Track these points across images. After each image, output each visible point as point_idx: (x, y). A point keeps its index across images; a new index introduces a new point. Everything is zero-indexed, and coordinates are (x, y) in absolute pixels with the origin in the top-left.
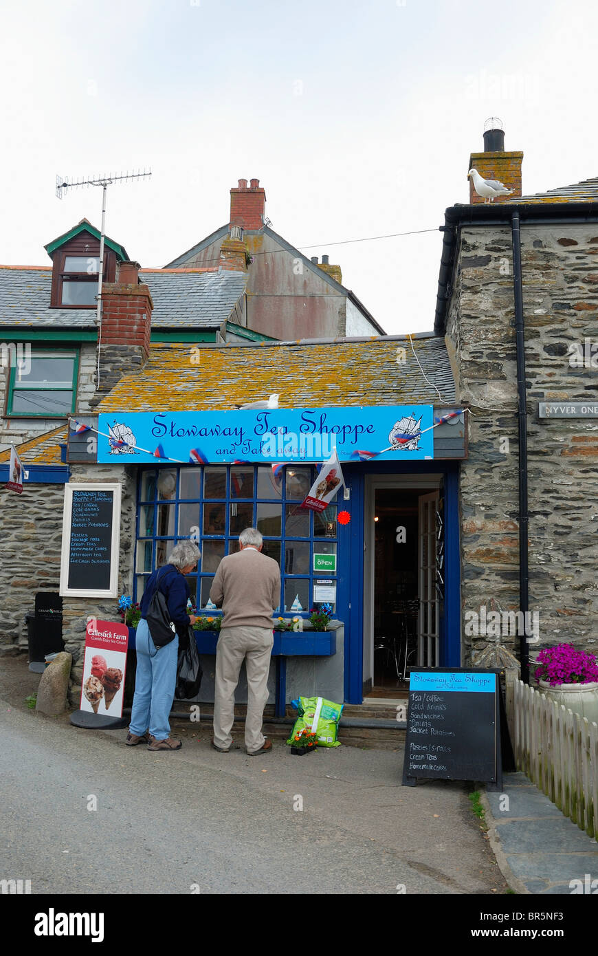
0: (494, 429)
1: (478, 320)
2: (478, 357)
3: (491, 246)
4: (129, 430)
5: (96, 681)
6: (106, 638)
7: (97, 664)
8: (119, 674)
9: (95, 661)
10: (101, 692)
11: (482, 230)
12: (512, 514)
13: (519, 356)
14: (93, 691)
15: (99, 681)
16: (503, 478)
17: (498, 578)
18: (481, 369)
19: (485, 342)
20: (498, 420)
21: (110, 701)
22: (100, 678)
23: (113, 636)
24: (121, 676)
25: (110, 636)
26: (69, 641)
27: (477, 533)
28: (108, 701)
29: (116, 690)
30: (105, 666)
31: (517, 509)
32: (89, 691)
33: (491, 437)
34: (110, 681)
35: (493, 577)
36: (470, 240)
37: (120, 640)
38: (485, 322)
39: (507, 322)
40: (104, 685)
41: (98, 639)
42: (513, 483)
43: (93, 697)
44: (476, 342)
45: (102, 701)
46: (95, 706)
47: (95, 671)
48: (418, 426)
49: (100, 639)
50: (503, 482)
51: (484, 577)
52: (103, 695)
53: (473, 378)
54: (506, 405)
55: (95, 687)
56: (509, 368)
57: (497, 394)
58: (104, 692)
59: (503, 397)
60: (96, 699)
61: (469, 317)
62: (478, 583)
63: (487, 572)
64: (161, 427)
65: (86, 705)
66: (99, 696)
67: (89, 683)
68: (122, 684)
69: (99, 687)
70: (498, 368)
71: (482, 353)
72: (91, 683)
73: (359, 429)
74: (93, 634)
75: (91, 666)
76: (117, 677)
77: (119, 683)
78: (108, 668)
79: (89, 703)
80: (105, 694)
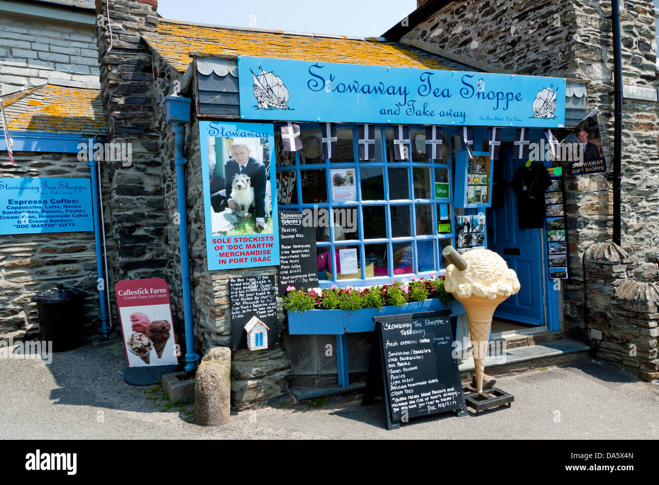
5: (140, 336)
6: (142, 295)
7: (137, 320)
8: (166, 324)
9: (134, 318)
10: (149, 344)
14: (139, 346)
15: (144, 335)
21: (162, 350)
22: (144, 332)
23: (149, 291)
24: (169, 325)
25: (147, 292)
28: (159, 351)
29: (166, 339)
30: (148, 320)
32: (134, 347)
34: (157, 332)
37: (160, 294)
40: (150, 338)
41: (133, 298)
43: (142, 352)
45: (153, 353)
46: (146, 359)
47: (136, 327)
49: (135, 298)
52: (152, 347)
55: (140, 342)
58: (152, 343)
60: (145, 352)
65: (135, 361)
66: (147, 349)
67: (132, 339)
68: (172, 332)
69: (146, 340)
72: (135, 339)
74: (125, 294)
75: (130, 324)
76: (164, 327)
77: (167, 332)
78: (151, 322)
79: (138, 357)
80: (154, 345)
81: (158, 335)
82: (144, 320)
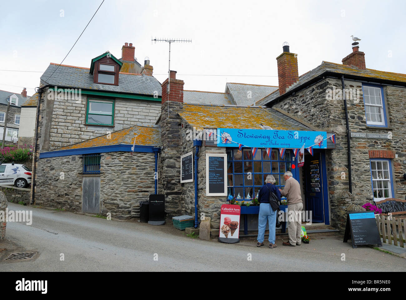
0: (341, 140)
1: (333, 107)
2: (335, 118)
3: (335, 85)
4: (229, 135)
5: (226, 226)
6: (230, 211)
7: (227, 220)
8: (237, 223)
9: (225, 219)
10: (229, 230)
11: (332, 79)
12: (345, 165)
13: (346, 119)
14: (225, 230)
15: (228, 226)
16: (343, 155)
17: (342, 185)
18: (337, 122)
19: (336, 113)
20: (341, 137)
21: (233, 233)
22: (228, 225)
23: (233, 210)
24: (238, 224)
25: (232, 210)
26: (209, 213)
27: (337, 171)
28: (232, 233)
29: (236, 229)
30: (231, 221)
31: (347, 164)
32: (223, 230)
33: (340, 142)
35: (341, 185)
36: (330, 82)
37: (237, 211)
38: (335, 107)
39: (341, 108)
40: (230, 228)
41: (227, 211)
42: (345, 156)
43: (226, 232)
44: (334, 113)
45: (230, 234)
46: (226, 236)
47: (225, 223)
48: (322, 138)
50: (343, 156)
51: (339, 184)
52: (230, 231)
53: (334, 124)
54: (343, 133)
55: (226, 228)
56: (343, 122)
57: (341, 129)
58: (230, 230)
59: (342, 130)
60: (227, 233)
61: (331, 105)
62: (338, 186)
63: (340, 183)
64: (241, 134)
65: (222, 235)
66: (228, 232)
67: (223, 227)
68: (238, 226)
69: (228, 228)
70: (340, 121)
71: (336, 117)
73: (306, 138)
74: (224, 209)
75: (224, 221)
76: (236, 224)
77: (237, 226)
78: (232, 221)
79: (224, 234)
80: (231, 231)
81: (233, 227)
82: (229, 220)
